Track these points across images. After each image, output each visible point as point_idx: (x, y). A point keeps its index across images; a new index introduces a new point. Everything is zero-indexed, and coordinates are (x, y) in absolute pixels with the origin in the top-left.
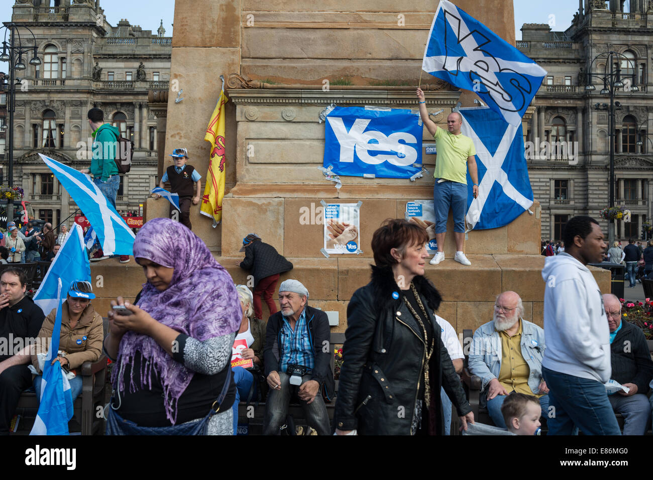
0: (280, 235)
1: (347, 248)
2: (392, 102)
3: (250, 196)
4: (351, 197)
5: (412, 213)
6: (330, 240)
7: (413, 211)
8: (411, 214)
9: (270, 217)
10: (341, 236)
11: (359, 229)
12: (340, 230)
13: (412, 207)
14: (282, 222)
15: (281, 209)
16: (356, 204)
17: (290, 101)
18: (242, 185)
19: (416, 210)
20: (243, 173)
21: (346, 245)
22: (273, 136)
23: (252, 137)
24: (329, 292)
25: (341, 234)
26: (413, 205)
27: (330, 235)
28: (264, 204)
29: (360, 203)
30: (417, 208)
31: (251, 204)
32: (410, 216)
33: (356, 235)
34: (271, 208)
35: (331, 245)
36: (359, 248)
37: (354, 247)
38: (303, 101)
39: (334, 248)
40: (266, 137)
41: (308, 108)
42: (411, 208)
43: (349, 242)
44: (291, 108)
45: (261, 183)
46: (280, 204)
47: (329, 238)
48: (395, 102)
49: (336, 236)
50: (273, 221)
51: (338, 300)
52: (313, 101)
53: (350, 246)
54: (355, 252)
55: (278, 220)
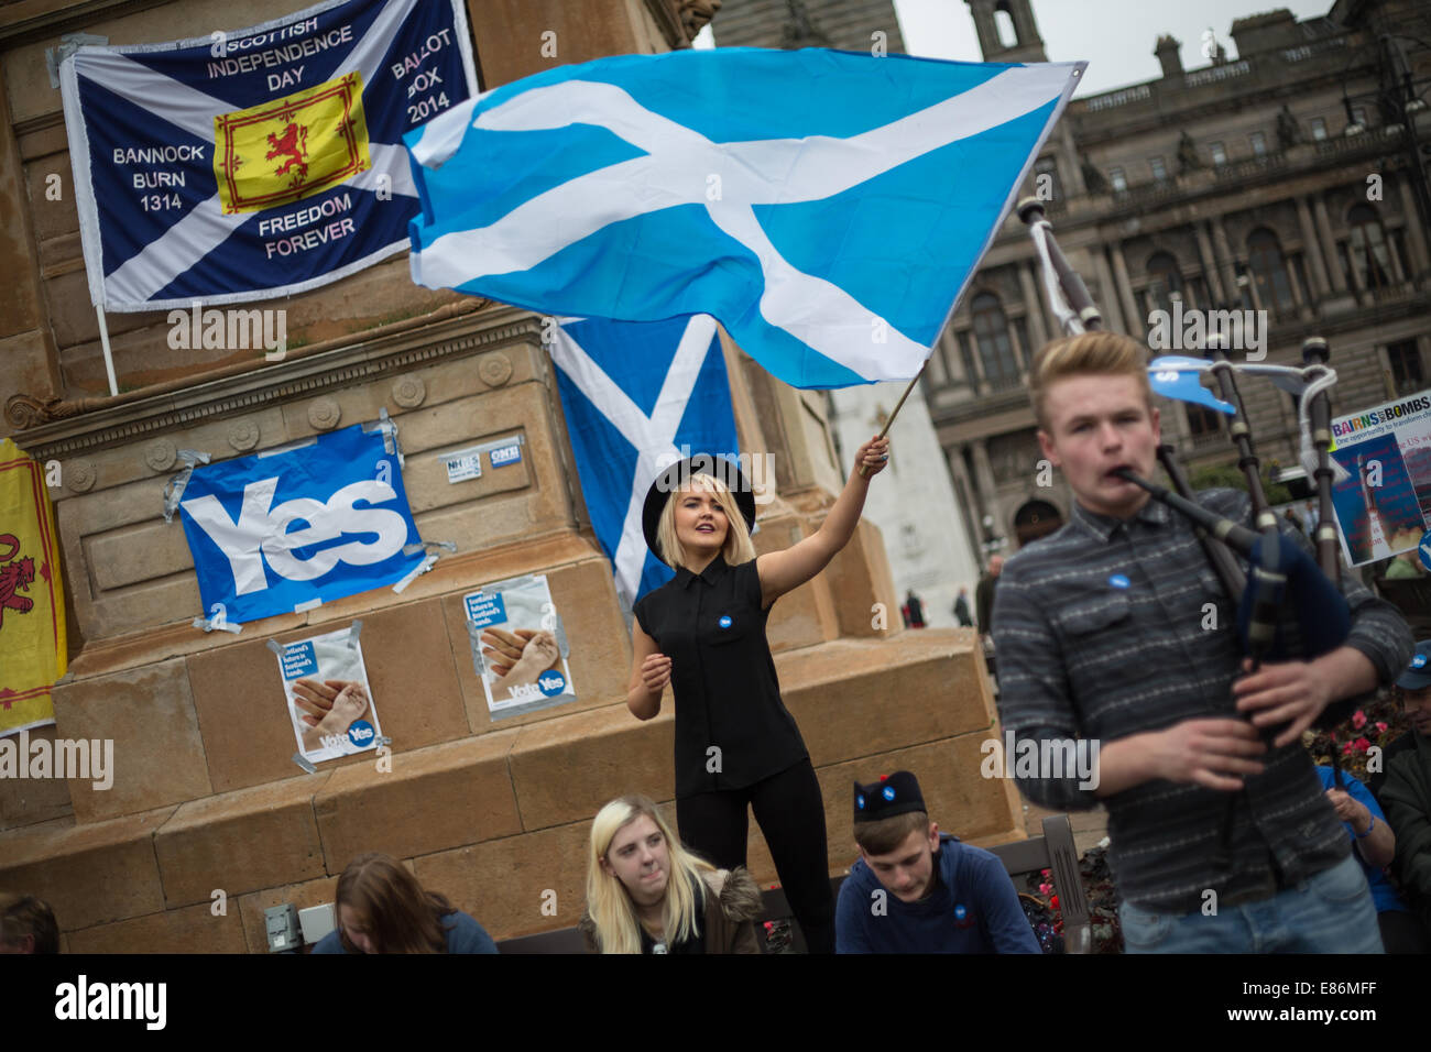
0: (194, 746)
1: (352, 738)
2: (383, 367)
3: (111, 670)
4: (336, 616)
5: (483, 618)
6: (308, 730)
7: (483, 614)
8: (480, 623)
9: (164, 708)
10: (330, 716)
11: (367, 688)
12: (324, 701)
13: (479, 604)
14: (191, 715)
15: (184, 682)
16: (348, 631)
17: (156, 425)
18: (95, 646)
19: (488, 609)
20: (91, 618)
21: (348, 732)
22: (140, 516)
23: (94, 528)
24: (304, 860)
25: (330, 708)
26: (480, 600)
27: (305, 718)
28: (142, 681)
29: (357, 625)
30: (491, 605)
31: (114, 688)
32: (478, 627)
33: (365, 702)
34: (161, 686)
35: (313, 742)
36: (379, 734)
37: (367, 733)
38: (184, 418)
39: (322, 747)
40: (125, 521)
41: (200, 429)
42: (477, 608)
43: (353, 726)
44: (162, 441)
45: (138, 632)
46: (178, 672)
47: (305, 724)
48: (390, 364)
49: (319, 718)
50: (172, 716)
51: (329, 876)
52: (205, 413)
53: (358, 734)
54: (373, 745)
55: (181, 713)
